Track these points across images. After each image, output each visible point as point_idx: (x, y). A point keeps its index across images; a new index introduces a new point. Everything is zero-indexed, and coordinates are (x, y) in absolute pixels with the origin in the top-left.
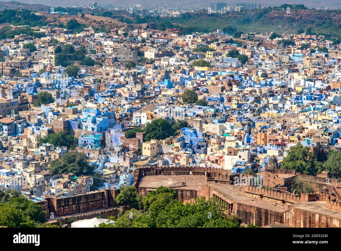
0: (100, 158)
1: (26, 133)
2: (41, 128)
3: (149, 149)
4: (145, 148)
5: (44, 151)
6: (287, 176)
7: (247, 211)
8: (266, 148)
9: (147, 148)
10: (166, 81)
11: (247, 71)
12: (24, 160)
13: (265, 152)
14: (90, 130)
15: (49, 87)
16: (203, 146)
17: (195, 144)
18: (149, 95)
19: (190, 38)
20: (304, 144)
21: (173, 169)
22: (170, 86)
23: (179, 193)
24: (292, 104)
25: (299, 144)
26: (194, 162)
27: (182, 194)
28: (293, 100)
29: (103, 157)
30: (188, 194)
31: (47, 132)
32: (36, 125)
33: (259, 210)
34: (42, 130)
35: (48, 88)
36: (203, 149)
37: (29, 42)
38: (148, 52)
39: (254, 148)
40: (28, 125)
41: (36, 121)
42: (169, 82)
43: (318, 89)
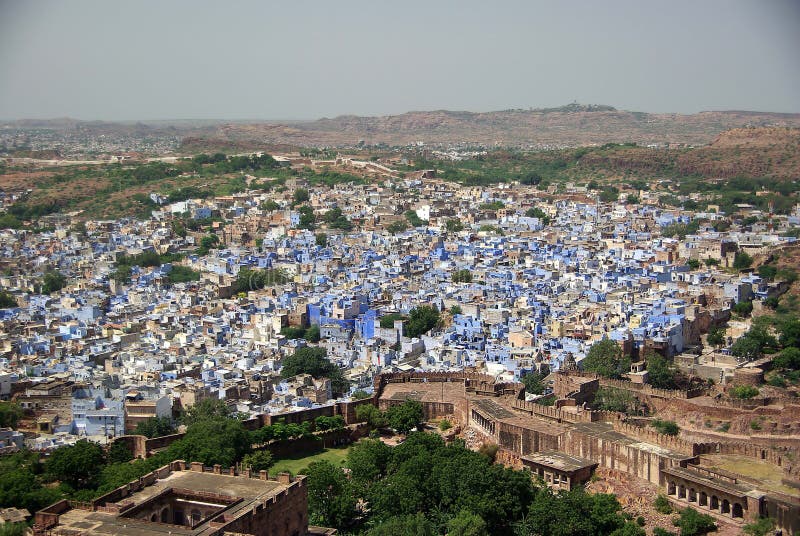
0: (347, 354)
1: (253, 321)
2: (272, 315)
5: (276, 345)
6: (585, 380)
7: (513, 432)
8: (563, 341)
10: (440, 251)
11: (546, 237)
12: (249, 357)
13: (560, 347)
14: (335, 316)
16: (480, 339)
17: (469, 335)
20: (611, 335)
21: (425, 374)
22: (444, 257)
23: (431, 407)
24: (601, 281)
25: (605, 337)
26: (467, 360)
27: (434, 409)
28: (603, 277)
29: (351, 352)
30: (443, 408)
31: (280, 320)
32: (266, 310)
33: (526, 432)
34: (274, 318)
35: (286, 261)
36: (480, 342)
38: (421, 210)
39: (546, 342)
40: (256, 310)
41: (267, 306)
42: (443, 251)
43: (638, 261)
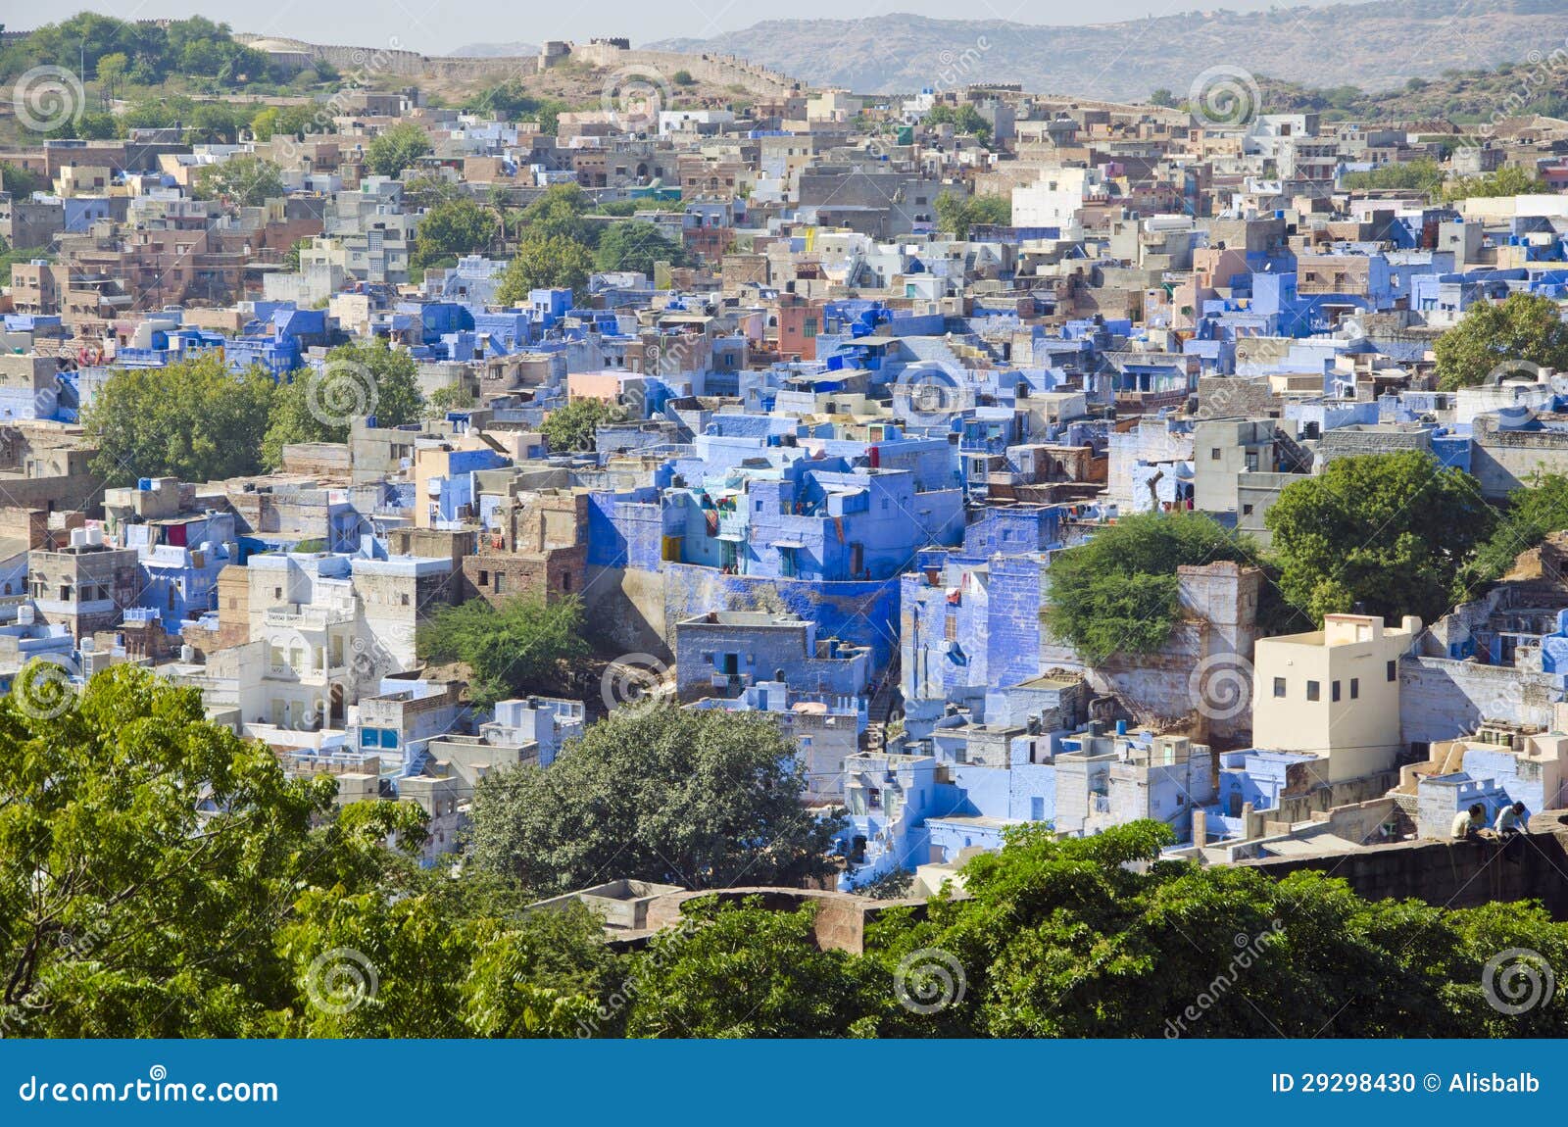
0: (878, 780)
1: (233, 604)
2: (357, 563)
3: (1313, 689)
4: (1280, 687)
5: (389, 739)
9: (1297, 689)
15: (393, 345)
18: (1145, 386)
19: (1285, 130)
31: (411, 589)
34: (371, 577)
37: (227, 158)
42: (1288, 291)
